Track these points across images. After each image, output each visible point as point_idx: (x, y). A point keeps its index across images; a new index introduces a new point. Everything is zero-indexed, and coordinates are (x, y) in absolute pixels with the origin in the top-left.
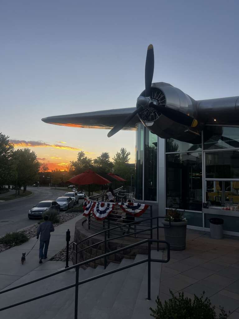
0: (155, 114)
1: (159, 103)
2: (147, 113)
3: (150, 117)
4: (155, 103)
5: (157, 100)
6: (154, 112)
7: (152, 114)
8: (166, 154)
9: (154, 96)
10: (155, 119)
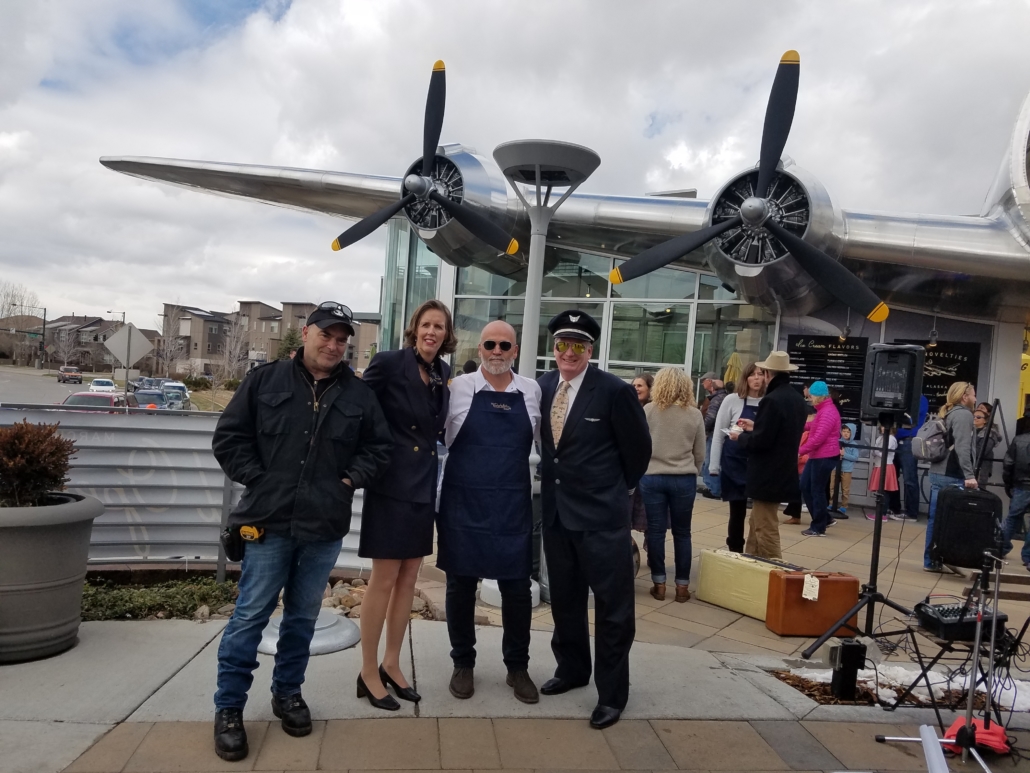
0: (440, 214)
1: (450, 192)
2: (424, 209)
3: (428, 218)
4: (441, 191)
5: (446, 183)
6: (439, 209)
7: (434, 213)
8: (456, 299)
9: (439, 176)
10: (440, 225)
